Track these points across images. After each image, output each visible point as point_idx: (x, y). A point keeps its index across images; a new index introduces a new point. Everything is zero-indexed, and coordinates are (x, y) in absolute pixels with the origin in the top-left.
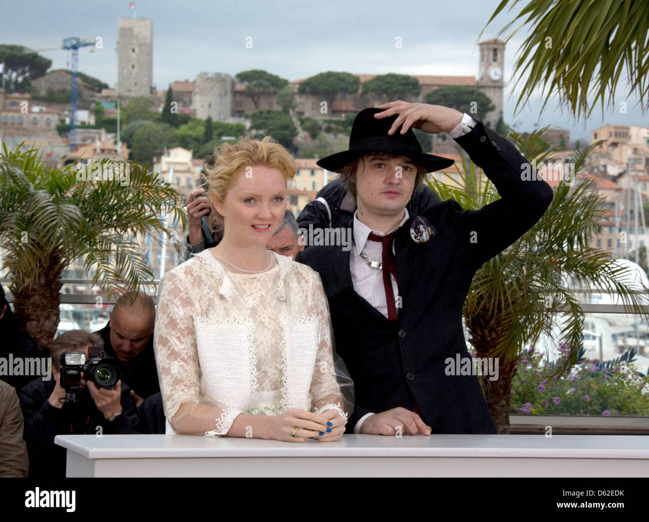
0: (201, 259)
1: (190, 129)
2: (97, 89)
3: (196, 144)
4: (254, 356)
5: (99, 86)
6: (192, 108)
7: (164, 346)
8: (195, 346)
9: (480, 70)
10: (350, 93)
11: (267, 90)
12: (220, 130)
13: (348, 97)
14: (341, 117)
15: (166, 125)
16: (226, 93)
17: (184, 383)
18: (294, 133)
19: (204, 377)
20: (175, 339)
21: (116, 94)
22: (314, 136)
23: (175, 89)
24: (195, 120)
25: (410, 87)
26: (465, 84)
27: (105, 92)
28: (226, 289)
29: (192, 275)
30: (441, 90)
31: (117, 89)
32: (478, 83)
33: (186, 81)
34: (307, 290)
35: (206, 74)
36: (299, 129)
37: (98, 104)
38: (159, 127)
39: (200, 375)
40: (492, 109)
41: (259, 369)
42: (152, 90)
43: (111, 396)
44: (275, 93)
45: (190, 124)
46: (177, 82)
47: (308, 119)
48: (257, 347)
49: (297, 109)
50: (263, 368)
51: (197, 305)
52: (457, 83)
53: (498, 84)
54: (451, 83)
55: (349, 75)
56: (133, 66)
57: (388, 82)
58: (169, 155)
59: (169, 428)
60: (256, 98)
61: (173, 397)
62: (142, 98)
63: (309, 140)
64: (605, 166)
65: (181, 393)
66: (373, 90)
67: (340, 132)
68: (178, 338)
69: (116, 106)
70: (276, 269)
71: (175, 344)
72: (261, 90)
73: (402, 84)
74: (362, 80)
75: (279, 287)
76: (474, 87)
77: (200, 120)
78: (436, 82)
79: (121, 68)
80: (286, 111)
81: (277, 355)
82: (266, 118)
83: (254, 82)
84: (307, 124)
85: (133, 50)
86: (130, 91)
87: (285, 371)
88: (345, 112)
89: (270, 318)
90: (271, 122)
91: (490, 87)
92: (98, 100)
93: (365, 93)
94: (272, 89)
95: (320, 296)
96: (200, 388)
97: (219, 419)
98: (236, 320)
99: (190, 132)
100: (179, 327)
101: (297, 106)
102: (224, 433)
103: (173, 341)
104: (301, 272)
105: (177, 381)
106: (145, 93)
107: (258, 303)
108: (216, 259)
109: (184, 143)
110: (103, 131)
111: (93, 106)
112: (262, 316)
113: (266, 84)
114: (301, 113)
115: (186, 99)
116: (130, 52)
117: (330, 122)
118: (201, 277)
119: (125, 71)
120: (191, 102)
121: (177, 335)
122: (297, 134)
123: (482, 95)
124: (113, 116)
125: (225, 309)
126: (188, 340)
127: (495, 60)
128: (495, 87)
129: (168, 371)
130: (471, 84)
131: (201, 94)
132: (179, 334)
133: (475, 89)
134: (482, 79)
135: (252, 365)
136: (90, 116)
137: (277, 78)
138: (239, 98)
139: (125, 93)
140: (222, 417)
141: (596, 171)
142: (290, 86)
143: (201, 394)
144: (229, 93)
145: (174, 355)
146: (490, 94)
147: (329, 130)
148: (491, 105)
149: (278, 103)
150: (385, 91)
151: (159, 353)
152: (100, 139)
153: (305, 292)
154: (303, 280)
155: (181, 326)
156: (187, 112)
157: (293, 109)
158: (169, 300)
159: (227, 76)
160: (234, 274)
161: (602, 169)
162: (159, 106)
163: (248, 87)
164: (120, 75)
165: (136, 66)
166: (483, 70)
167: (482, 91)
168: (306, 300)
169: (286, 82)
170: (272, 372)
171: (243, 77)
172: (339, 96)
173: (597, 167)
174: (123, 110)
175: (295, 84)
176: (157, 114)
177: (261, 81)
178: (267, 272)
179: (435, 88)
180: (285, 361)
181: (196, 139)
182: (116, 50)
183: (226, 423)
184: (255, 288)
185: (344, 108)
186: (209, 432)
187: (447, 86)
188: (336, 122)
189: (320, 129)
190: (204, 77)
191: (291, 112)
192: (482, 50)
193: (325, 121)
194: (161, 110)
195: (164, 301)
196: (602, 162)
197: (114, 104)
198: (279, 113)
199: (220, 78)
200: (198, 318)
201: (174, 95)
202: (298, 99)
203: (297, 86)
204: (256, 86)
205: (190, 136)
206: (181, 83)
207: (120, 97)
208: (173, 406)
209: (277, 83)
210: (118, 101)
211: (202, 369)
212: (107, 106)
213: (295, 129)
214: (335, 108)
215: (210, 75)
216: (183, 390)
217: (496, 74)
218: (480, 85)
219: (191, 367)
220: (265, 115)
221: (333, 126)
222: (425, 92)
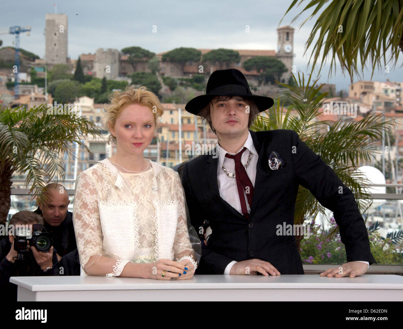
0: (102, 165)
1: (93, 84)
2: (32, 59)
3: (96, 94)
4: (137, 226)
5: (33, 57)
6: (93, 71)
7: (79, 220)
8: (99, 219)
9: (278, 46)
10: (195, 62)
11: (142, 60)
12: (112, 85)
13: (194, 64)
14: (189, 76)
15: (77, 82)
16: (115, 62)
17: (92, 243)
18: (159, 87)
19: (105, 239)
20: (86, 215)
21: (44, 62)
22: (172, 88)
23: (82, 59)
24: (95, 79)
25: (234, 57)
26: (269, 55)
27: (37, 61)
28: (119, 182)
29: (97, 174)
30: (254, 59)
31: (44, 59)
32: (277, 54)
33: (90, 54)
34: (171, 184)
35: (102, 49)
36: (163, 85)
37: (33, 69)
38: (73, 83)
39: (102, 238)
40: (286, 71)
41: (140, 234)
42: (68, 59)
43: (47, 257)
44: (147, 61)
45: (92, 81)
46: (83, 55)
47: (168, 78)
48: (139, 220)
49: (161, 72)
50: (143, 233)
51: (100, 193)
52: (264, 55)
53: (290, 55)
54: (260, 54)
55: (195, 50)
56: (55, 45)
57: (220, 54)
58: (79, 101)
59: (82, 272)
60: (134, 65)
61: (85, 252)
62: (62, 65)
63: (169, 92)
64: (358, 107)
65: (91, 250)
66: (210, 59)
67: (189, 86)
68: (88, 215)
69: (44, 70)
70: (151, 170)
71: (86, 218)
72: (138, 59)
73: (228, 56)
74: (203, 53)
75: (153, 182)
76: (274, 57)
77: (99, 79)
78: (250, 54)
79: (47, 47)
80: (154, 73)
81: (152, 225)
82: (141, 78)
83: (133, 55)
84: (168, 81)
85: (55, 34)
86: (53, 60)
87: (157, 235)
88: (192, 73)
89: (147, 201)
90: (144, 80)
91: (284, 57)
92: (32, 66)
93: (205, 61)
94: (145, 59)
95: (179, 188)
96: (102, 246)
97: (115, 266)
98: (125, 202)
99: (93, 87)
100: (88, 208)
101: (161, 69)
102: (118, 274)
103: (86, 217)
104: (167, 172)
105: (87, 242)
106: (63, 61)
107: (140, 192)
108: (113, 164)
109: (89, 94)
110: (36, 86)
111: (29, 70)
112: (142, 200)
113: (141, 55)
114: (163, 74)
115: (90, 65)
116: (53, 35)
117: (182, 80)
118: (103, 175)
119: (50, 48)
120: (92, 67)
121: (88, 213)
122: (161, 88)
123: (280, 62)
124: (42, 77)
125: (119, 195)
126: (94, 216)
127: (288, 40)
128: (287, 57)
129: (82, 236)
130: (273, 55)
131: (99, 62)
132: (88, 212)
133: (275, 58)
134: (279, 52)
135: (136, 231)
136: (28, 76)
137: (148, 52)
138: (123, 65)
139: (50, 62)
140: (117, 265)
142: (156, 57)
143: (103, 250)
144: (117, 62)
145: (85, 225)
146: (285, 61)
147: (182, 84)
148: (285, 69)
149: (149, 68)
150: (218, 60)
151: (76, 224)
152: (34, 91)
153: (170, 185)
154: (168, 178)
155: (90, 207)
156: (90, 74)
157: (159, 71)
158: (82, 191)
159: (116, 50)
160: (124, 173)
162: (72, 70)
163: (130, 58)
164: (47, 50)
165: (57, 44)
166: (280, 46)
167: (279, 59)
168: (170, 190)
169: (153, 55)
170: (148, 236)
171: (126, 51)
172: (188, 63)
174: (49, 73)
175: (159, 55)
176: (71, 75)
177: (138, 54)
178: (145, 172)
179: (249, 58)
180: (157, 229)
181: (96, 91)
182: (44, 34)
183: (119, 268)
184: (137, 182)
185: (191, 71)
186: (108, 274)
187: (257, 56)
188: (186, 80)
189: (176, 84)
190: (101, 51)
191: (157, 74)
192: (279, 33)
193: (179, 79)
194: (73, 72)
195: (79, 191)
197: (43, 69)
198: (149, 74)
199: (111, 52)
200: (101, 202)
201: (82, 63)
202: (162, 65)
203: (161, 57)
204: (135, 56)
205: (93, 89)
206: (86, 55)
207: (47, 64)
208: (85, 258)
209: (148, 55)
210: (46, 67)
211: (104, 235)
212: (39, 71)
213: (160, 84)
214: (185, 71)
215: (105, 50)
216: (92, 248)
217: (288, 48)
218: (278, 55)
219: (96, 234)
220: (141, 75)
221: (184, 82)
222: (243, 60)
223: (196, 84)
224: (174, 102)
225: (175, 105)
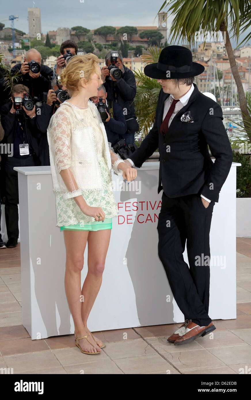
1: (56, 49)
2: (21, 35)
6: (56, 41)
7: (60, 141)
9: (158, 24)
10: (113, 34)
11: (83, 34)
13: (112, 35)
14: (109, 43)
15: (48, 47)
16: (68, 35)
21: (28, 36)
22: (100, 50)
23: (50, 34)
24: (57, 45)
25: (134, 31)
26: (153, 29)
27: (24, 36)
30: (145, 32)
31: (29, 34)
33: (53, 31)
35: (60, 28)
36: (95, 48)
37: (22, 40)
38: (45, 48)
42: (42, 34)
44: (85, 35)
45: (56, 47)
46: (50, 32)
47: (98, 44)
49: (93, 41)
52: (151, 29)
53: (165, 29)
54: (148, 29)
55: (112, 27)
56: (34, 26)
57: (126, 29)
58: (49, 59)
60: (79, 37)
63: (99, 52)
64: (203, 58)
66: (121, 33)
67: (109, 48)
68: (66, 138)
69: (29, 41)
72: (81, 33)
73: (132, 30)
74: (117, 29)
76: (157, 30)
78: (143, 29)
79: (30, 27)
80: (90, 41)
82: (82, 44)
83: (78, 31)
84: (98, 46)
86: (33, 35)
88: (111, 41)
90: (85, 46)
91: (162, 30)
93: (118, 34)
94: (84, 33)
99: (56, 50)
100: (66, 133)
101: (93, 39)
109: (54, 54)
110: (25, 50)
111: (20, 41)
113: (82, 31)
114: (95, 42)
115: (54, 38)
116: (33, 20)
117: (106, 45)
120: (55, 39)
122: (94, 50)
123: (159, 33)
124: (28, 45)
126: (69, 139)
127: (164, 20)
128: (164, 30)
129: (61, 151)
130: (156, 29)
131: (59, 35)
132: (66, 136)
133: (157, 31)
134: (159, 27)
136: (20, 45)
137: (86, 29)
138: (73, 37)
139: (32, 36)
141: (200, 59)
142: (91, 32)
144: (69, 35)
146: (162, 33)
147: (105, 48)
148: (163, 37)
149: (87, 38)
150: (125, 32)
151: (57, 143)
152: (24, 53)
156: (54, 42)
159: (68, 29)
161: (202, 59)
162: (44, 41)
163: (76, 33)
164: (30, 29)
165: (35, 26)
167: (159, 31)
169: (89, 31)
171: (74, 29)
172: (108, 35)
173: (200, 58)
174: (31, 42)
175: (93, 31)
176: (44, 43)
177: (80, 30)
179: (143, 31)
181: (58, 53)
185: (110, 40)
187: (147, 30)
188: (108, 45)
189: (102, 47)
190: (60, 29)
191: (92, 42)
192: (159, 16)
193: (104, 45)
194: (45, 42)
196: (202, 56)
197: (28, 40)
198: (87, 42)
199: (65, 30)
201: (49, 36)
202: (94, 37)
203: (93, 32)
204: (79, 32)
205: (56, 51)
206: (52, 32)
207: (30, 38)
209: (86, 31)
210: (29, 39)
212: (25, 41)
213: (93, 48)
214: (107, 40)
215: (62, 29)
217: (164, 25)
218: (159, 29)
220: (82, 43)
221: (107, 46)
222: (139, 33)
223: (113, 47)
224: (101, 58)
225: (102, 59)
